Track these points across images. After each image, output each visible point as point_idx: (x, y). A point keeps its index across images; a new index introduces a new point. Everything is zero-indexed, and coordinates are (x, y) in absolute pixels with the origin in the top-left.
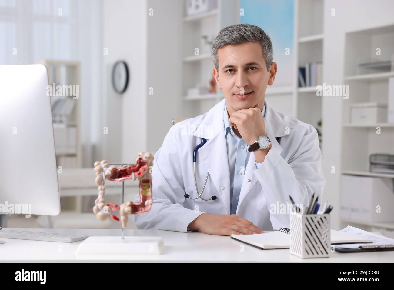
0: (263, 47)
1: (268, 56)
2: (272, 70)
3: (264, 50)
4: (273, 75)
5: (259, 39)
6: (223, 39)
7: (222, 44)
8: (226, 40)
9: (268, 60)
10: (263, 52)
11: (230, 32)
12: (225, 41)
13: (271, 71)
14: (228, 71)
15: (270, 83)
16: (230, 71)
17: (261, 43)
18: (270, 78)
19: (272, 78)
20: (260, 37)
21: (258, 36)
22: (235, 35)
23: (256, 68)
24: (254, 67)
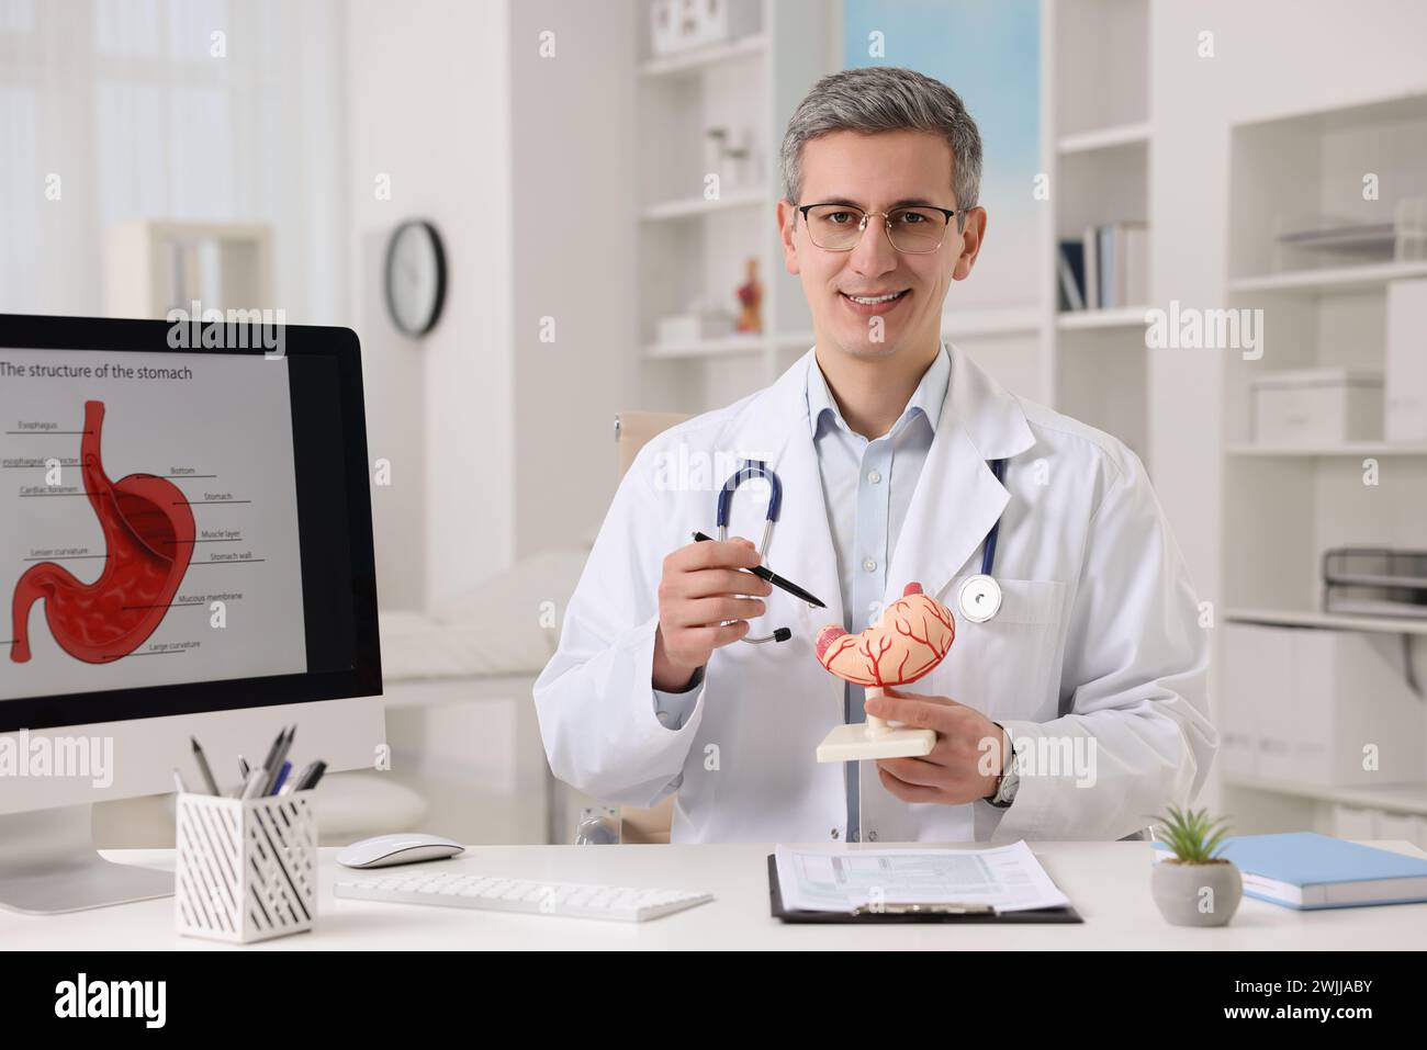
0: (956, 153)
1: (966, 185)
2: (969, 231)
3: (958, 164)
4: (971, 247)
5: (945, 123)
6: (831, 110)
7: (823, 125)
8: (840, 113)
9: (964, 195)
10: (953, 167)
11: (856, 89)
12: (836, 117)
13: (966, 236)
14: (833, 218)
15: (959, 274)
16: (841, 216)
17: (950, 139)
18: (963, 256)
19: (969, 257)
20: (950, 118)
21: (945, 115)
22: (871, 100)
23: (926, 219)
24: (918, 215)
